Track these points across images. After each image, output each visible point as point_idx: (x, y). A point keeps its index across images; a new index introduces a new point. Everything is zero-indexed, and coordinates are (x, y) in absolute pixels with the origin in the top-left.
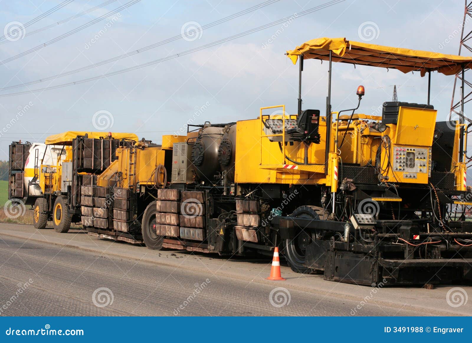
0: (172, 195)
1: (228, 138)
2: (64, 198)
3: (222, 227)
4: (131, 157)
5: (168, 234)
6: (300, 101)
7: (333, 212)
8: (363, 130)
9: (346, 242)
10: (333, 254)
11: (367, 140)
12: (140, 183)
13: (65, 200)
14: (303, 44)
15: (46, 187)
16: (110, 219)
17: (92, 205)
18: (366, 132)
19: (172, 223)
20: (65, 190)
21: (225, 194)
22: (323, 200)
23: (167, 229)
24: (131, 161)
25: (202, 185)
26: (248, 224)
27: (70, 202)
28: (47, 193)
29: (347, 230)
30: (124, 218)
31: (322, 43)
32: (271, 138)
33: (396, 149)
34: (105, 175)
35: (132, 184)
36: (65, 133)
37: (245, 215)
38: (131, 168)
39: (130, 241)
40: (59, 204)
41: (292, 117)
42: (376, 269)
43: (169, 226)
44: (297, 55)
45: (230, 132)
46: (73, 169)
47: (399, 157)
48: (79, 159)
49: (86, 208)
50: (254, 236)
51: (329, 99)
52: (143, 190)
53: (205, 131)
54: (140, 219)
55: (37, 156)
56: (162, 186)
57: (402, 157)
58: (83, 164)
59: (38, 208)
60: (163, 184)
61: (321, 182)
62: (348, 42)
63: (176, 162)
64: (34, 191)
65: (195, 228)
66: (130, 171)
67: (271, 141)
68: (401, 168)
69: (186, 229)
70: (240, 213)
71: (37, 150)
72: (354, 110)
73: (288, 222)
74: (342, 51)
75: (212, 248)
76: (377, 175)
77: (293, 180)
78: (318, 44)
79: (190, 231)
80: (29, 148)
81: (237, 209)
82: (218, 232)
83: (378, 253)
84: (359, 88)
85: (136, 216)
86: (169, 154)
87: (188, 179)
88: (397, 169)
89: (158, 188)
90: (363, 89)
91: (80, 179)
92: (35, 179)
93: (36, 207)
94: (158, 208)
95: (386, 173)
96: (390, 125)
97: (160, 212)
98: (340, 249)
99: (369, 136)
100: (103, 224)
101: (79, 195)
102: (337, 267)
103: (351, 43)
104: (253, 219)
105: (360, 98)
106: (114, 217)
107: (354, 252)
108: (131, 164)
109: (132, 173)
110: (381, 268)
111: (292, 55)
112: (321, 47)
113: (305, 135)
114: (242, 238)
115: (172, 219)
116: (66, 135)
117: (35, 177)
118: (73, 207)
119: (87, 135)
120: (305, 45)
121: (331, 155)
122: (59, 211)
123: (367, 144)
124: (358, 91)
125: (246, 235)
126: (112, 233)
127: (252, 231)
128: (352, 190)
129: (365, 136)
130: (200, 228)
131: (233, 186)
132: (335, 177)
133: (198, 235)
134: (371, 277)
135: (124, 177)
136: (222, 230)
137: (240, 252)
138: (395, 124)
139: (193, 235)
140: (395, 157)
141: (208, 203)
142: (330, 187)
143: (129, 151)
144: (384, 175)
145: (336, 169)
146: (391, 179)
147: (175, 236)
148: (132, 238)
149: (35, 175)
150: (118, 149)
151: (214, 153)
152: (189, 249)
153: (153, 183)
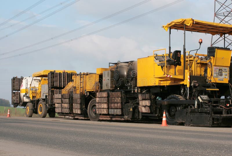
0: (105, 94)
1: (132, 67)
2: (43, 101)
3: (132, 107)
4: (80, 79)
5: (103, 113)
6: (170, 48)
7: (188, 96)
8: (197, 60)
9: (196, 108)
10: (189, 114)
11: (199, 65)
12: (87, 91)
13: (44, 102)
14: (171, 22)
15: (33, 97)
16: (71, 108)
17: (61, 102)
18: (199, 61)
19: (105, 107)
20: (44, 98)
21: (132, 92)
22: (182, 91)
23: (102, 111)
24: (81, 81)
25: (118, 90)
26: (145, 105)
27: (47, 103)
28: (34, 100)
29: (196, 103)
30: (79, 107)
31: (180, 21)
32: (158, 64)
33: (214, 68)
34: (66, 89)
35: (81, 92)
36: (44, 71)
37: (143, 101)
38: (81, 84)
39: (82, 118)
40: (41, 104)
41: (167, 55)
42: (211, 119)
43: (103, 109)
44: (168, 27)
45: (133, 64)
46: (49, 87)
47: (216, 71)
48: (51, 82)
49: (58, 104)
50: (148, 110)
51: (184, 46)
52: (88, 94)
53: (120, 65)
54: (86, 107)
55: (27, 83)
56: (98, 91)
57: (217, 71)
58: (53, 85)
59: (28, 107)
60: (98, 90)
61: (182, 83)
62: (193, 20)
63: (105, 80)
64: (26, 100)
65: (117, 109)
66: (80, 86)
67: (159, 65)
68: (217, 76)
69: (112, 110)
70: (141, 100)
71: (27, 80)
72: (197, 50)
73: (166, 102)
74: (191, 24)
75: (127, 117)
76: (206, 79)
77: (167, 83)
78: (179, 22)
79: (114, 111)
80: (22, 80)
81: (139, 98)
82: (129, 110)
83: (212, 112)
84: (200, 40)
85: (84, 106)
86: (101, 76)
87: (111, 87)
88: (215, 77)
89: (97, 92)
90: (202, 40)
91: (52, 92)
92: (26, 94)
93: (27, 107)
94: (97, 101)
95: (210, 79)
96: (212, 57)
97: (98, 103)
98: (193, 112)
99: (200, 63)
100: (67, 111)
101: (52, 99)
102: (192, 120)
103: (195, 21)
104: (148, 102)
105: (200, 44)
106: (73, 107)
107: (200, 112)
108: (81, 83)
109: (82, 86)
110: (213, 119)
111: (165, 27)
112: (180, 23)
113: (175, 62)
114: (142, 111)
115: (105, 106)
116: (43, 72)
117: (26, 93)
118: (49, 105)
119: (55, 71)
120: (172, 22)
121: (186, 71)
122: (41, 108)
123: (199, 67)
124: (199, 41)
125: (144, 110)
126: (72, 115)
127: (147, 108)
128: (197, 86)
129: (198, 63)
130: (120, 109)
131: (136, 88)
132: (189, 80)
133: (119, 112)
134: (209, 123)
135: (77, 88)
136: (131, 109)
137: (140, 118)
138: (214, 57)
139: (116, 112)
140: (214, 71)
141: (123, 97)
142: (186, 85)
143: (79, 76)
144: (209, 79)
145: (189, 77)
146: (213, 81)
147: (107, 113)
148: (83, 117)
149: (26, 92)
150: (73, 76)
151: (125, 74)
152: (113, 119)
153: (94, 90)
